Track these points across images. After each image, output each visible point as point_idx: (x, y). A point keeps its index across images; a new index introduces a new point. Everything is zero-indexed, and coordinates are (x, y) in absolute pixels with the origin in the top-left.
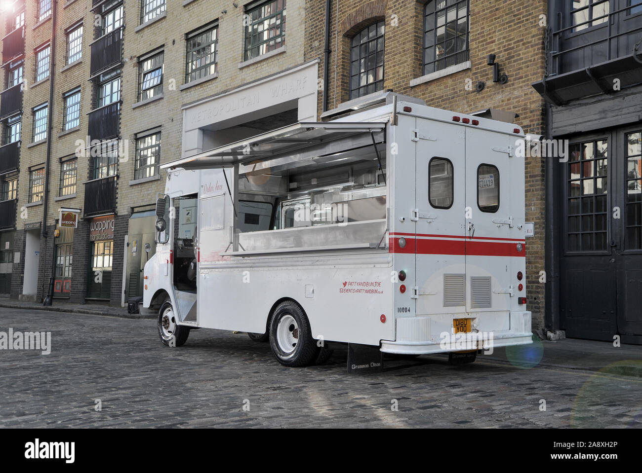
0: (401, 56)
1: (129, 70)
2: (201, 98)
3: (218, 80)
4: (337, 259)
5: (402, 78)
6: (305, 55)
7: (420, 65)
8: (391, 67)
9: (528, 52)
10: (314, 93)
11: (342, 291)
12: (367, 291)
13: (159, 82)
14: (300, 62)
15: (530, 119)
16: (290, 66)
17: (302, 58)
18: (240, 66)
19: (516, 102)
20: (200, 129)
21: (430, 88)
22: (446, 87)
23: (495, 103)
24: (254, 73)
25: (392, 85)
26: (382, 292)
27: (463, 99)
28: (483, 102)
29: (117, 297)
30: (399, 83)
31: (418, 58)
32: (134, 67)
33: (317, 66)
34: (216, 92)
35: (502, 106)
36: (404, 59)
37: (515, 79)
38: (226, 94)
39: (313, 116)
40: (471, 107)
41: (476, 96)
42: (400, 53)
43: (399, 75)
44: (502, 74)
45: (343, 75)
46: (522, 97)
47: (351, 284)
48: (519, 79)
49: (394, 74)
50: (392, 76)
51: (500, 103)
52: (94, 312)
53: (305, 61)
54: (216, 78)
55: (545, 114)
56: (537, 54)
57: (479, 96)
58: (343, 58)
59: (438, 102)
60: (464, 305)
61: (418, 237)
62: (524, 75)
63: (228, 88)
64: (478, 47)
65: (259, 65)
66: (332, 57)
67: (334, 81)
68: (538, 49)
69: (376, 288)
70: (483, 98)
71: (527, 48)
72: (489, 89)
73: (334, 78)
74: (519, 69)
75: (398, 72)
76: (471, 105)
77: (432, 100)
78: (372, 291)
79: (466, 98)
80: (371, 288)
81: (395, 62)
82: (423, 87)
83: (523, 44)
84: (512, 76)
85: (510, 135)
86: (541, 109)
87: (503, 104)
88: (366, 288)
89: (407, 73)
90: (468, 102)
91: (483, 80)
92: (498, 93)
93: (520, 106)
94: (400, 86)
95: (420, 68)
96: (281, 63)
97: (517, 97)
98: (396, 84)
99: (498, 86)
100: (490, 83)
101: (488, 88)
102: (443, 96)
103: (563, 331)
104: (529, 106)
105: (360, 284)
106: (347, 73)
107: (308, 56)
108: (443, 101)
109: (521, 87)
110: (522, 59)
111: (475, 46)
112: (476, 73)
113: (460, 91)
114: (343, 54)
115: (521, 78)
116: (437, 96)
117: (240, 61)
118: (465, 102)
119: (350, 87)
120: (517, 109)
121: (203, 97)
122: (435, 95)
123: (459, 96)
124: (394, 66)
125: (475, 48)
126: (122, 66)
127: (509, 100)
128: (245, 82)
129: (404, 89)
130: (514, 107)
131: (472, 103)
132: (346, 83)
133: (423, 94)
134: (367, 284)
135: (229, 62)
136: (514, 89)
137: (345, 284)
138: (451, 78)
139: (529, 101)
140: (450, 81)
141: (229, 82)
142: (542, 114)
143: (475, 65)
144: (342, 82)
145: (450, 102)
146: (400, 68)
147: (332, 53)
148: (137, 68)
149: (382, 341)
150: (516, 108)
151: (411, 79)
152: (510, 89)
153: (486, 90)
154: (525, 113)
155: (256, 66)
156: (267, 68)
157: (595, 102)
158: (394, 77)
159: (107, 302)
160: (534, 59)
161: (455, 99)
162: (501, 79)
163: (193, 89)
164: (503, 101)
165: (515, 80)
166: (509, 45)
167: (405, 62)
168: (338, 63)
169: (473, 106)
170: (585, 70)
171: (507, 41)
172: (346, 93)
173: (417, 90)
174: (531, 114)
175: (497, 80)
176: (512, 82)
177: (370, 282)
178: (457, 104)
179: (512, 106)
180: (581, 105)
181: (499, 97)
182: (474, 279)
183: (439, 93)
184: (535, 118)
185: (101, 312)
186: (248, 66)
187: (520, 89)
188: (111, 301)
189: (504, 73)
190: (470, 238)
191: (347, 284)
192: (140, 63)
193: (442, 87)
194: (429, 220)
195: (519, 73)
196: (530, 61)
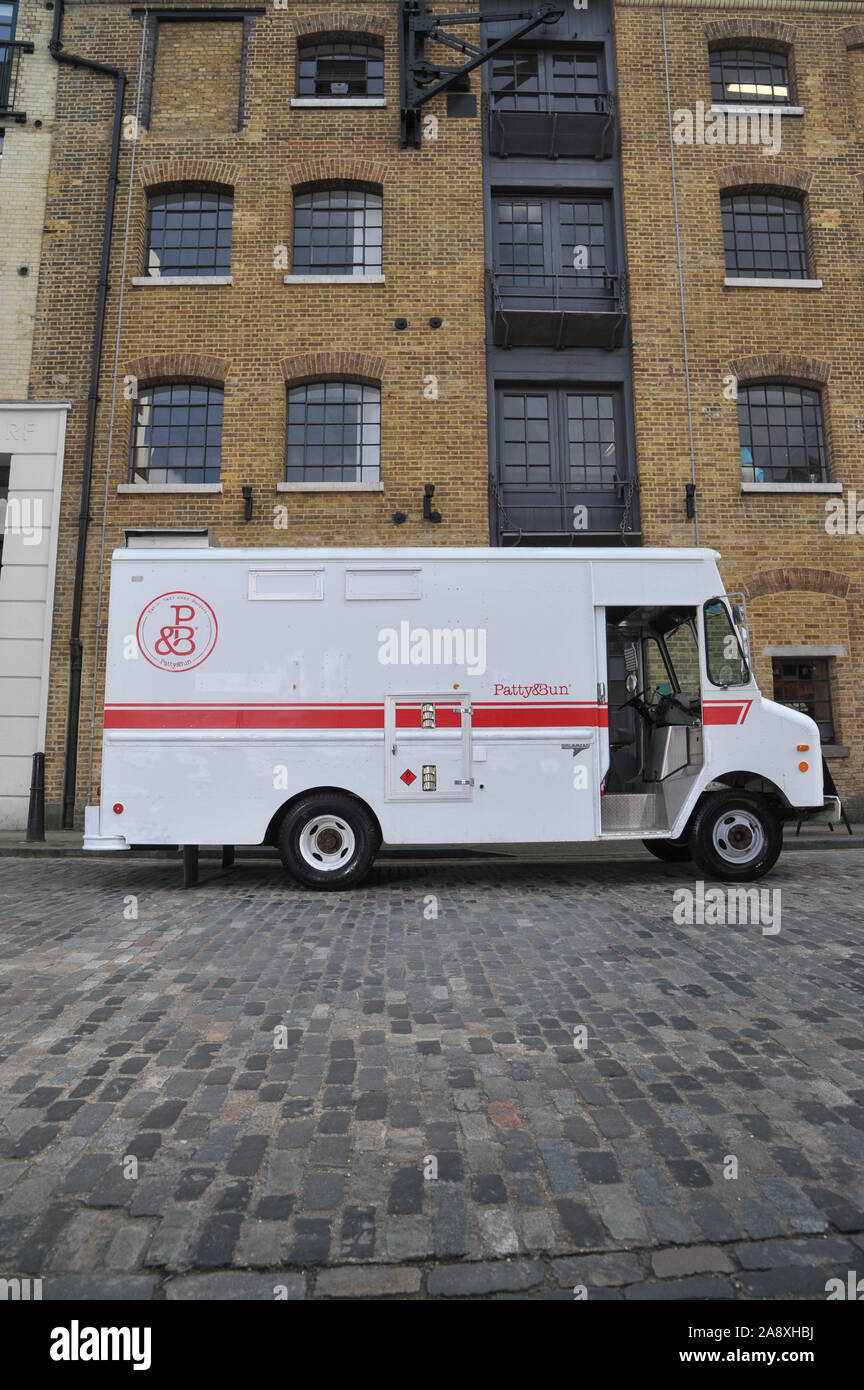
0: (257, 445)
5: (258, 476)
6: (30, 388)
8: (234, 455)
9: (469, 495)
10: (55, 454)
14: (16, 397)
17: (24, 391)
21: (312, 501)
22: (341, 505)
23: (422, 543)
25: (238, 481)
27: (372, 528)
28: (404, 538)
30: (252, 481)
33: (64, 414)
39: (52, 490)
40: (384, 540)
41: (393, 528)
42: (254, 440)
43: (251, 470)
44: (434, 511)
45: (125, 442)
46: (462, 543)
48: (457, 522)
49: (240, 465)
50: (237, 468)
53: (30, 398)
56: (482, 500)
57: (397, 529)
59: (327, 522)
62: (464, 519)
64: (394, 468)
66: (103, 409)
70: (404, 532)
71: (469, 489)
72: (413, 524)
73: (106, 441)
74: (458, 510)
76: (384, 538)
79: (377, 527)
82: (299, 497)
83: (463, 484)
84: (448, 516)
89: (267, 470)
90: (379, 533)
91: (405, 511)
92: (427, 532)
94: (254, 486)
98: (245, 481)
99: (426, 523)
100: (416, 517)
101: (411, 522)
102: (335, 516)
107: (40, 392)
109: (461, 532)
110: (460, 500)
111: (388, 466)
112: (392, 500)
113: (366, 516)
115: (463, 522)
118: (374, 531)
122: (322, 511)
123: (365, 522)
124: (242, 455)
125: (390, 469)
127: (444, 543)
129: (262, 491)
131: (387, 536)
132: (127, 455)
133: (298, 506)
136: (451, 532)
138: (349, 496)
140: (348, 500)
143: (391, 490)
144: (124, 452)
145: (350, 527)
146: (253, 460)
147: (104, 404)
151: (278, 481)
152: (446, 531)
153: (408, 524)
158: (241, 471)
160: (479, 505)
161: (358, 524)
162: (432, 516)
164: (434, 543)
165: (453, 522)
166: (441, 479)
168: (116, 421)
169: (388, 540)
171: (438, 474)
172: (126, 470)
173: (289, 498)
175: (426, 516)
176: (447, 524)
178: (362, 532)
181: (431, 537)
183: (326, 510)
187: (460, 534)
189: (437, 510)
193: (335, 504)
195: (457, 516)
196: (473, 505)
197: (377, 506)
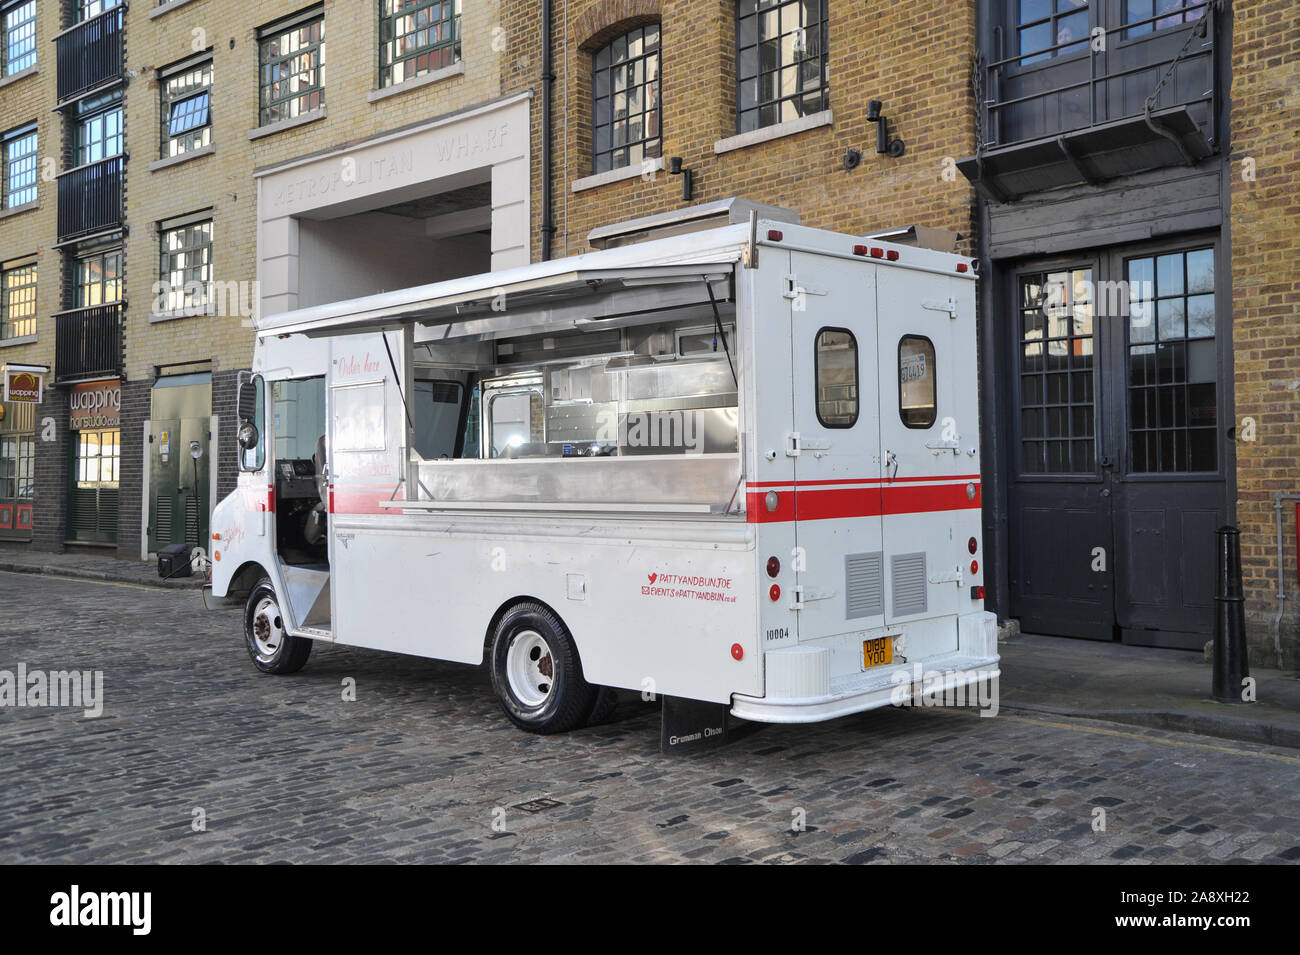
0: (696, 94)
1: (141, 95)
2: (293, 156)
3: (326, 123)
4: (634, 528)
5: (698, 136)
6: (502, 82)
7: (732, 111)
8: (675, 114)
9: (942, 99)
10: (523, 157)
11: (645, 591)
12: (701, 596)
13: (204, 121)
14: (492, 96)
15: (950, 225)
16: (473, 103)
17: (497, 88)
18: (372, 97)
19: (923, 192)
20: (293, 217)
21: (754, 158)
22: (786, 157)
23: (880, 193)
24: (400, 112)
25: (680, 149)
26: (734, 600)
27: (820, 182)
28: (858, 190)
29: (131, 541)
30: (693, 145)
31: (729, 98)
32: (150, 88)
33: (527, 104)
34: (324, 147)
35: (894, 198)
36: (701, 99)
37: (920, 149)
38: (346, 150)
39: (523, 201)
40: (835, 198)
41: (845, 177)
42: (693, 88)
43: (692, 131)
44: (893, 139)
45: (579, 125)
46: (933, 183)
47: (665, 578)
48: (927, 149)
49: (681, 127)
50: (678, 131)
51: (890, 192)
52: (88, 573)
53: (502, 94)
54: (323, 118)
55: (976, 216)
56: (959, 104)
57: (850, 177)
58: (579, 92)
59: (771, 186)
60: (882, 611)
61: (800, 489)
62: (935, 141)
63: (348, 139)
64: (845, 84)
65: (410, 97)
66: (558, 88)
67: (562, 136)
68: (962, 94)
69: (721, 590)
70: (858, 181)
71: (940, 91)
72: (868, 166)
73: (562, 129)
74: (927, 130)
75: (690, 124)
76: (835, 194)
77: (759, 180)
78: (713, 596)
79: (825, 180)
80: (711, 589)
81: (683, 105)
82: (739, 155)
83: (933, 84)
84: (913, 142)
85: (951, 276)
86: (969, 207)
87: (896, 196)
88: (698, 589)
89: (708, 126)
90: (828, 188)
91: (857, 147)
92: (887, 174)
93: (930, 201)
94: (695, 152)
95: (731, 119)
96: (455, 95)
97: (922, 184)
98: (686, 147)
99: (886, 160)
100: (871, 154)
101: (867, 162)
102: (779, 175)
103: (1016, 621)
104: (947, 201)
105: (685, 580)
106: (587, 120)
107: (509, 84)
108: (780, 183)
109: (931, 164)
110: (930, 111)
111: (839, 82)
112: (842, 134)
113: (813, 166)
114: (578, 85)
115: (930, 147)
116: (768, 174)
117: (372, 87)
118: (823, 187)
119: (594, 147)
120: (923, 205)
121: (297, 155)
122: (765, 171)
123: (811, 176)
124: (682, 112)
125: (840, 86)
126: (125, 85)
127: (907, 187)
128: (383, 129)
129: (703, 157)
130: (919, 202)
131: (837, 191)
132: (587, 140)
133: (740, 169)
134: (701, 581)
135: (349, 88)
136: (917, 167)
137: (653, 578)
138: (795, 141)
139: (946, 192)
140: (793, 147)
141: (349, 128)
142: (972, 217)
143: (842, 118)
144: (579, 138)
145: (794, 188)
146: (693, 116)
147: (558, 82)
148: (158, 91)
149: (735, 696)
150: (922, 203)
151: (716, 139)
152: (910, 167)
153: (862, 166)
154: (938, 213)
155: (404, 98)
156: (426, 104)
157: (1070, 198)
158: (682, 134)
159: (109, 550)
160: (955, 113)
161: (804, 180)
162: (891, 148)
163: (275, 139)
164: (896, 190)
165: (920, 151)
166: (905, 83)
167: (704, 105)
168: (569, 101)
169: (839, 197)
170: (1056, 142)
171: (900, 76)
172: (587, 160)
173: (728, 160)
174: (950, 216)
175: (884, 149)
176: (913, 155)
177: (707, 576)
178: (808, 191)
179: (913, 200)
180: (1042, 203)
181: (889, 181)
182: (896, 560)
183: (771, 169)
184: (960, 223)
185: (103, 575)
186: (388, 99)
187: (929, 169)
188: (119, 548)
189: (897, 137)
190: (889, 480)
191: (658, 578)
192: (162, 81)
193: (778, 157)
194: (818, 453)
195: (925, 138)
196: (947, 116)
197: (826, 147)
